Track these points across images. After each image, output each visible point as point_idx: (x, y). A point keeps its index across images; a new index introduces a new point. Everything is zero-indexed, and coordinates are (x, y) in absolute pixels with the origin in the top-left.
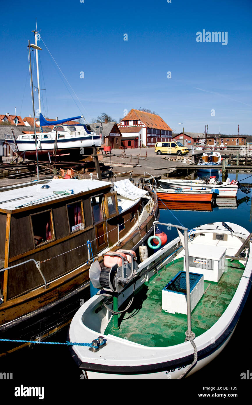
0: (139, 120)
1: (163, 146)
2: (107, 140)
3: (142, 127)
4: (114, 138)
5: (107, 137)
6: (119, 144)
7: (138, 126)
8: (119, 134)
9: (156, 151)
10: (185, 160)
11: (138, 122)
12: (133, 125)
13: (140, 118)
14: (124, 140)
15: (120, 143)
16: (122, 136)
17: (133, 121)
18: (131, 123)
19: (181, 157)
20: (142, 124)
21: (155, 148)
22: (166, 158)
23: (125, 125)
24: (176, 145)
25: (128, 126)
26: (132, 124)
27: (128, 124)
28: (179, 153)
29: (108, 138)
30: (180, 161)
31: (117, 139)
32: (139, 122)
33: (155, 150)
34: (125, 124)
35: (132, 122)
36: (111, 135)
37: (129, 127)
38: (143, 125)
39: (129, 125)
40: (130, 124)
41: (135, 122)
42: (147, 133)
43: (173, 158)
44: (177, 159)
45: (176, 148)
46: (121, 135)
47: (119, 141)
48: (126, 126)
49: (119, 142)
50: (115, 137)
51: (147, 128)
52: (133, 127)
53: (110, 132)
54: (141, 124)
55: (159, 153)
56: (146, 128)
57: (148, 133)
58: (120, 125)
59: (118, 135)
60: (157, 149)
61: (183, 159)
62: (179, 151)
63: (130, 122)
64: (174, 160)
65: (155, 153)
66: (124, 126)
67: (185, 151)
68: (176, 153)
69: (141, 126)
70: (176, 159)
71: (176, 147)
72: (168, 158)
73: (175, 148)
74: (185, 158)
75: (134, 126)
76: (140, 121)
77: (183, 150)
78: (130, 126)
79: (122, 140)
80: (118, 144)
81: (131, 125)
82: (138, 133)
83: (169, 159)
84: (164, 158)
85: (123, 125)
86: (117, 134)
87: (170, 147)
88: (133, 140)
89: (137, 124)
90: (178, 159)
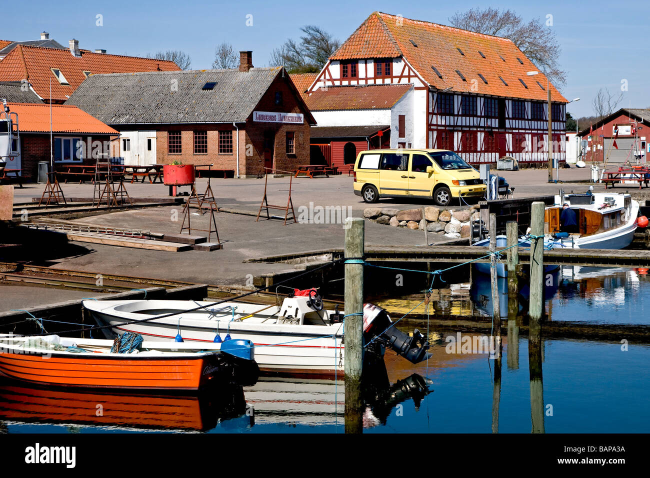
0: (399, 58)
1: (382, 166)
2: (239, 137)
3: (409, 88)
4: (277, 130)
5: (241, 126)
6: (300, 157)
7: (396, 81)
8: (302, 115)
9: (358, 186)
10: (455, 222)
11: (394, 64)
12: (375, 78)
13: (405, 49)
14: (327, 141)
15: (307, 152)
16: (315, 123)
17: (377, 61)
18: (366, 70)
19: (440, 212)
20: (412, 74)
21: (355, 173)
22: (383, 214)
23: (341, 80)
24: (431, 164)
25: (354, 83)
26: (371, 74)
27: (355, 75)
28: (443, 197)
29: (243, 132)
30: (436, 226)
31: (290, 136)
32: (397, 68)
33: (355, 180)
34: (344, 75)
35: (371, 66)
36: (260, 117)
37: (358, 87)
38: (413, 80)
39: (358, 79)
40: (361, 73)
41: (383, 65)
42: (428, 113)
43: (410, 214)
44: (422, 222)
45: (431, 174)
46: (311, 120)
47: (299, 145)
48: (345, 83)
49: (300, 147)
50: (279, 125)
51: (429, 91)
52: (375, 85)
53: (253, 106)
54: (406, 73)
55: (369, 195)
56: (425, 92)
57: (433, 114)
58: (322, 78)
59: (294, 117)
60: (363, 177)
61: (447, 219)
62: (441, 187)
63: (361, 67)
64: (412, 225)
65: (356, 192)
66: (337, 83)
67: (466, 189)
68: (429, 194)
69: (404, 81)
70: (418, 221)
71: (429, 168)
72: (391, 216)
73: (426, 175)
74: (456, 218)
75: (379, 81)
76: (403, 63)
77: (457, 182)
78: (362, 83)
79: (313, 140)
80: (294, 156)
81: (366, 79)
82: (389, 112)
83: (394, 221)
84: (374, 214)
85: (334, 77)
86: (290, 114)
87: (410, 172)
88: (363, 139)
89: (388, 73)
90: (429, 222)
